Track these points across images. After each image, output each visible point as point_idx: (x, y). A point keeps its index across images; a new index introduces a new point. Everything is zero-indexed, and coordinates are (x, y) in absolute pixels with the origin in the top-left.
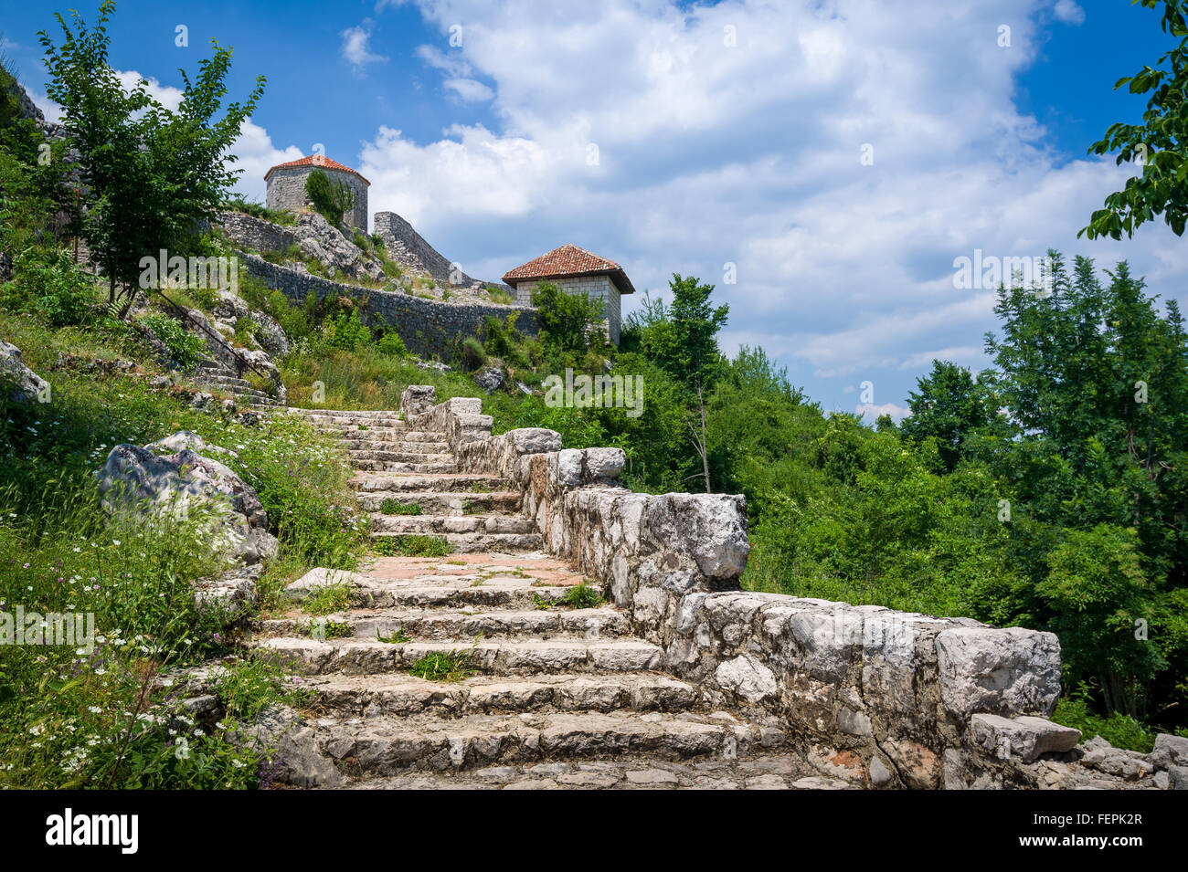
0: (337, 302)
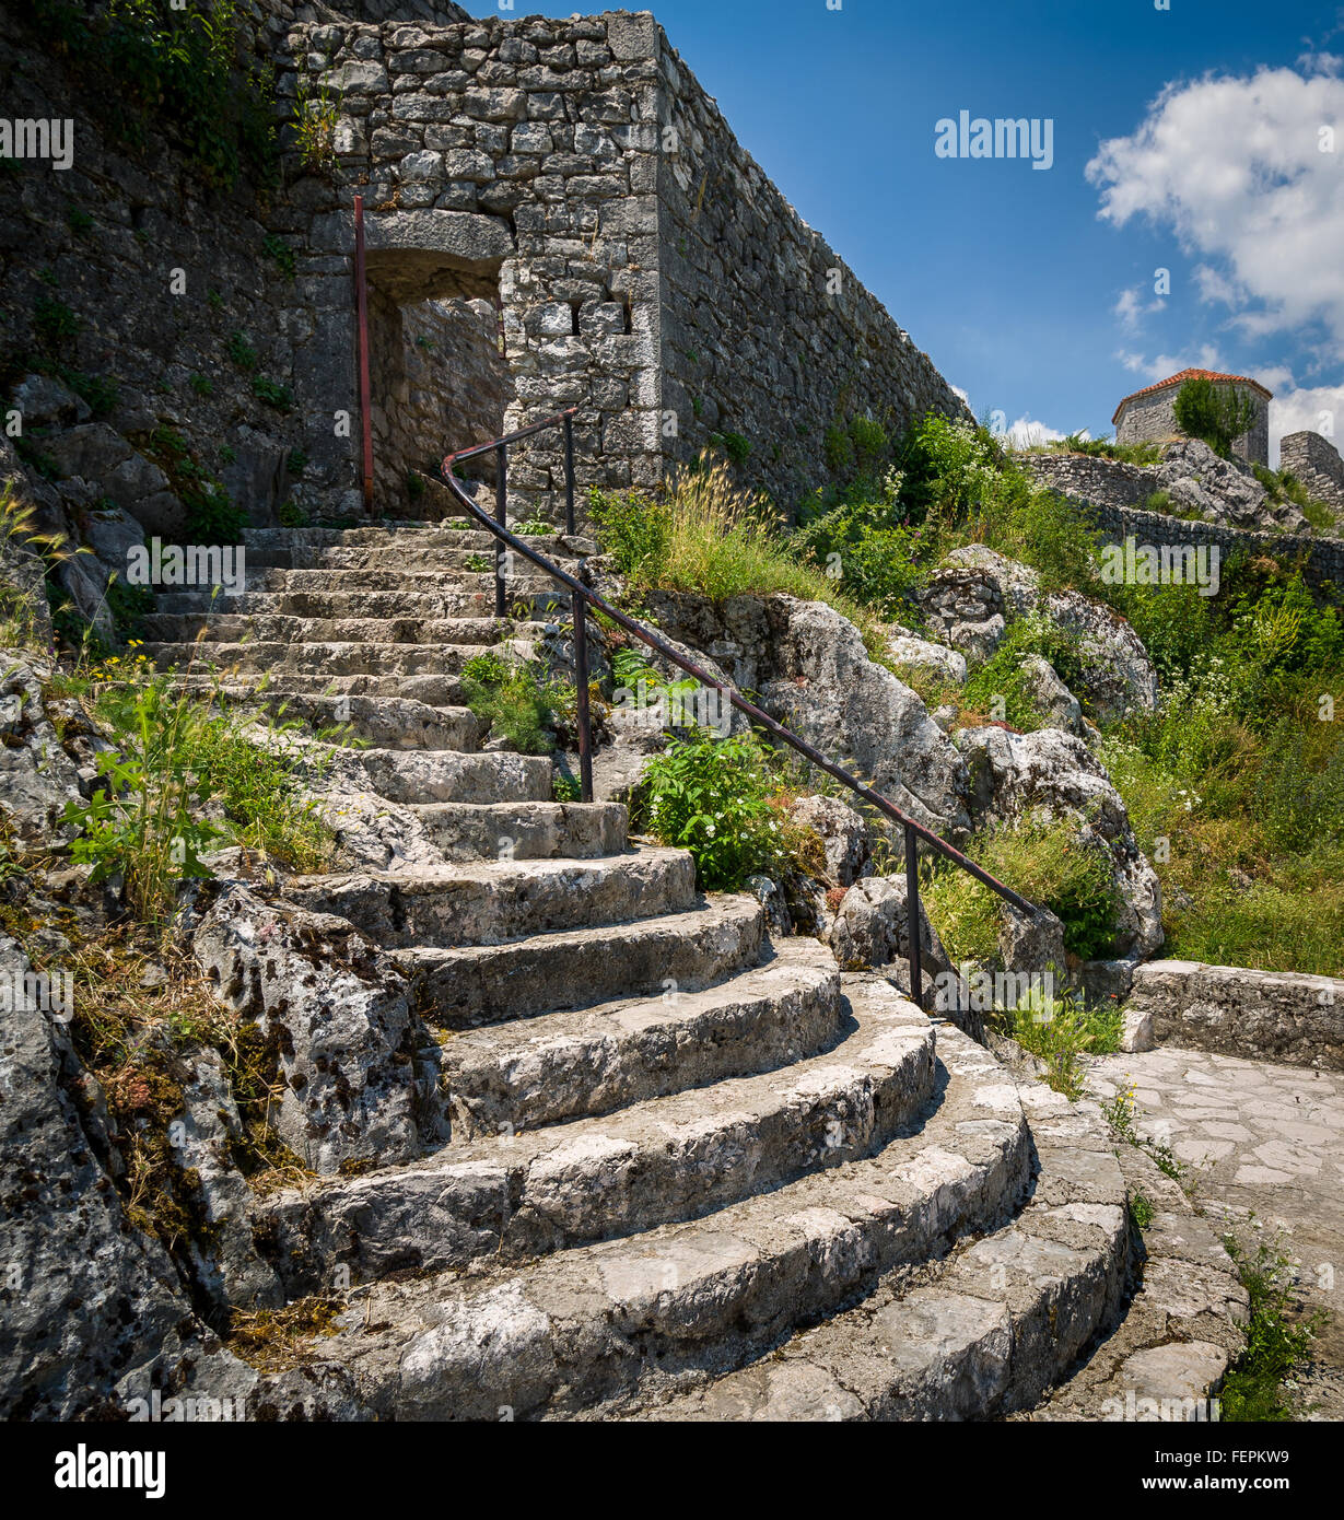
0: (1248, 568)
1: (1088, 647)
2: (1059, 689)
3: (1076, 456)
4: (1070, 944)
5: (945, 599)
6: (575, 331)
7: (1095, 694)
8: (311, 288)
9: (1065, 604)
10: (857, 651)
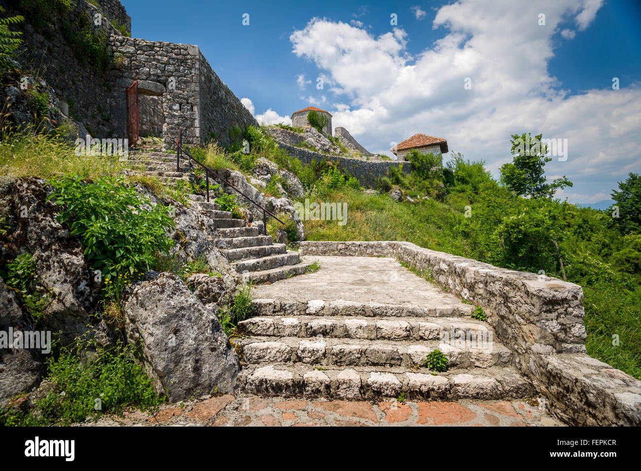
0: (325, 164)
1: (289, 182)
2: (283, 191)
3: (282, 130)
4: (289, 238)
5: (257, 170)
6: (180, 110)
7: (290, 192)
8: (115, 94)
9: (284, 172)
10: (245, 181)
